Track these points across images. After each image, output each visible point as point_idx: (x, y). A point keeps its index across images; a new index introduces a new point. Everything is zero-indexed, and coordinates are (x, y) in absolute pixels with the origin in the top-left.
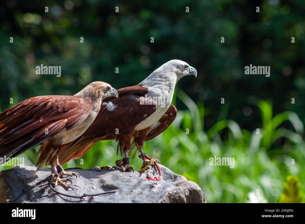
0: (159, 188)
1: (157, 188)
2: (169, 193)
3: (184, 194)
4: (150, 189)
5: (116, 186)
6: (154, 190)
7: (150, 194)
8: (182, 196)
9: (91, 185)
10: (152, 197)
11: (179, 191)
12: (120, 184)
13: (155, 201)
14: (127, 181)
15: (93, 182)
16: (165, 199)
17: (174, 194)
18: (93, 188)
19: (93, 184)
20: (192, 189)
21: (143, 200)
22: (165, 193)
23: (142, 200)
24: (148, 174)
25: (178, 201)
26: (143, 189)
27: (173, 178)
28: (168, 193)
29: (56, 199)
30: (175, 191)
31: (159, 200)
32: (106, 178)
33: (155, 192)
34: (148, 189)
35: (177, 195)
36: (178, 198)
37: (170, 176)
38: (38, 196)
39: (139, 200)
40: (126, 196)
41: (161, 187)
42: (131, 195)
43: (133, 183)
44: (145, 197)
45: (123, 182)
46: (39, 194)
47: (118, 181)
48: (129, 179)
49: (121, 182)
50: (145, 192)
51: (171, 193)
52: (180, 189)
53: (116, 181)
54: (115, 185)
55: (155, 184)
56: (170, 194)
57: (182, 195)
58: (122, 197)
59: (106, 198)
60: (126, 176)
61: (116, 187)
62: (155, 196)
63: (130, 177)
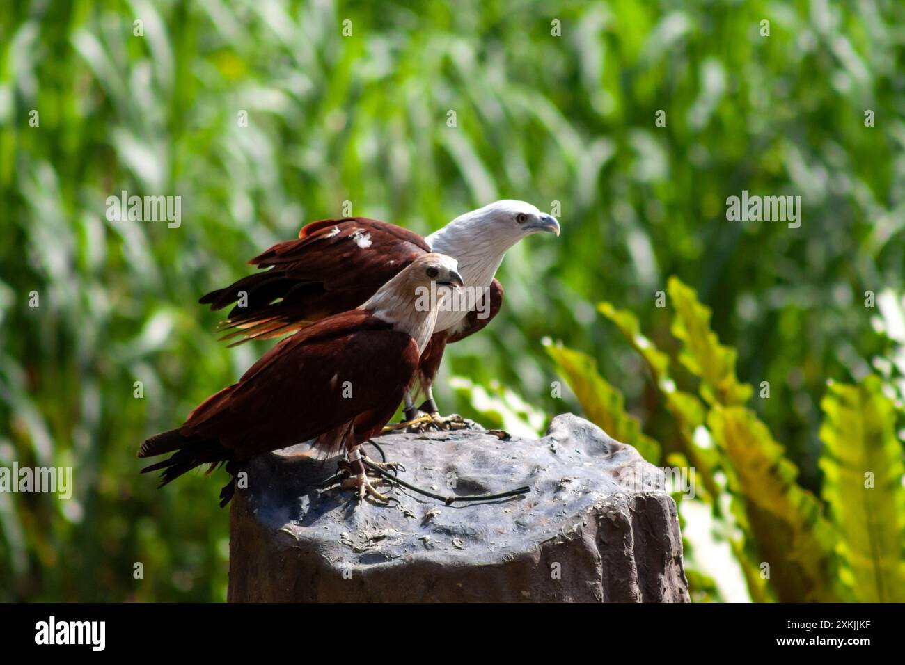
0: (574, 490)
1: (570, 491)
2: (594, 508)
3: (627, 508)
4: (555, 493)
5: (482, 484)
6: (563, 496)
7: (555, 506)
8: (624, 513)
9: (428, 480)
10: (558, 514)
11: (617, 503)
12: (491, 479)
13: (565, 525)
14: (505, 471)
15: (431, 472)
16: (586, 522)
17: (605, 510)
18: (431, 488)
19: (431, 478)
20: (646, 497)
21: (540, 522)
22: (587, 508)
23: (537, 522)
24: (552, 446)
25: (615, 525)
26: (541, 493)
27: (609, 451)
28: (592, 509)
29: (353, 519)
30: (608, 504)
31: (574, 524)
32: (461, 463)
33: (564, 501)
34: (552, 492)
35: (612, 511)
36: (613, 519)
37: (602, 447)
38: (315, 510)
39: (531, 522)
40: (502, 511)
41: (578, 487)
42: (514, 507)
43: (518, 475)
44: (543, 515)
45: (496, 471)
46: (317, 506)
47: (486, 469)
48: (510, 463)
49: (492, 472)
50: (544, 502)
51: (599, 507)
52: (618, 497)
53: (482, 469)
54: (481, 482)
55: (566, 481)
56: (597, 510)
57: (623, 511)
58: (495, 514)
59: (460, 513)
60: (504, 455)
61: (481, 486)
62: (566, 511)
63: (513, 458)
